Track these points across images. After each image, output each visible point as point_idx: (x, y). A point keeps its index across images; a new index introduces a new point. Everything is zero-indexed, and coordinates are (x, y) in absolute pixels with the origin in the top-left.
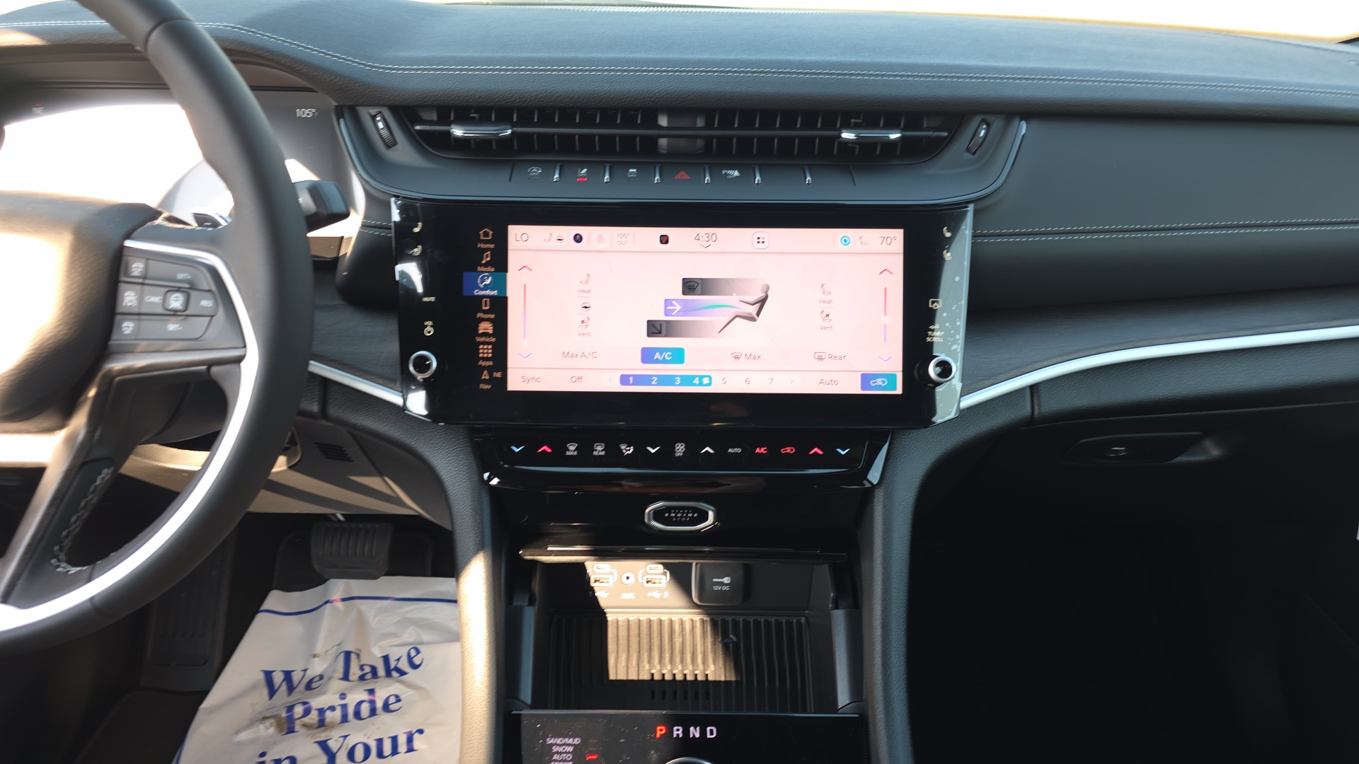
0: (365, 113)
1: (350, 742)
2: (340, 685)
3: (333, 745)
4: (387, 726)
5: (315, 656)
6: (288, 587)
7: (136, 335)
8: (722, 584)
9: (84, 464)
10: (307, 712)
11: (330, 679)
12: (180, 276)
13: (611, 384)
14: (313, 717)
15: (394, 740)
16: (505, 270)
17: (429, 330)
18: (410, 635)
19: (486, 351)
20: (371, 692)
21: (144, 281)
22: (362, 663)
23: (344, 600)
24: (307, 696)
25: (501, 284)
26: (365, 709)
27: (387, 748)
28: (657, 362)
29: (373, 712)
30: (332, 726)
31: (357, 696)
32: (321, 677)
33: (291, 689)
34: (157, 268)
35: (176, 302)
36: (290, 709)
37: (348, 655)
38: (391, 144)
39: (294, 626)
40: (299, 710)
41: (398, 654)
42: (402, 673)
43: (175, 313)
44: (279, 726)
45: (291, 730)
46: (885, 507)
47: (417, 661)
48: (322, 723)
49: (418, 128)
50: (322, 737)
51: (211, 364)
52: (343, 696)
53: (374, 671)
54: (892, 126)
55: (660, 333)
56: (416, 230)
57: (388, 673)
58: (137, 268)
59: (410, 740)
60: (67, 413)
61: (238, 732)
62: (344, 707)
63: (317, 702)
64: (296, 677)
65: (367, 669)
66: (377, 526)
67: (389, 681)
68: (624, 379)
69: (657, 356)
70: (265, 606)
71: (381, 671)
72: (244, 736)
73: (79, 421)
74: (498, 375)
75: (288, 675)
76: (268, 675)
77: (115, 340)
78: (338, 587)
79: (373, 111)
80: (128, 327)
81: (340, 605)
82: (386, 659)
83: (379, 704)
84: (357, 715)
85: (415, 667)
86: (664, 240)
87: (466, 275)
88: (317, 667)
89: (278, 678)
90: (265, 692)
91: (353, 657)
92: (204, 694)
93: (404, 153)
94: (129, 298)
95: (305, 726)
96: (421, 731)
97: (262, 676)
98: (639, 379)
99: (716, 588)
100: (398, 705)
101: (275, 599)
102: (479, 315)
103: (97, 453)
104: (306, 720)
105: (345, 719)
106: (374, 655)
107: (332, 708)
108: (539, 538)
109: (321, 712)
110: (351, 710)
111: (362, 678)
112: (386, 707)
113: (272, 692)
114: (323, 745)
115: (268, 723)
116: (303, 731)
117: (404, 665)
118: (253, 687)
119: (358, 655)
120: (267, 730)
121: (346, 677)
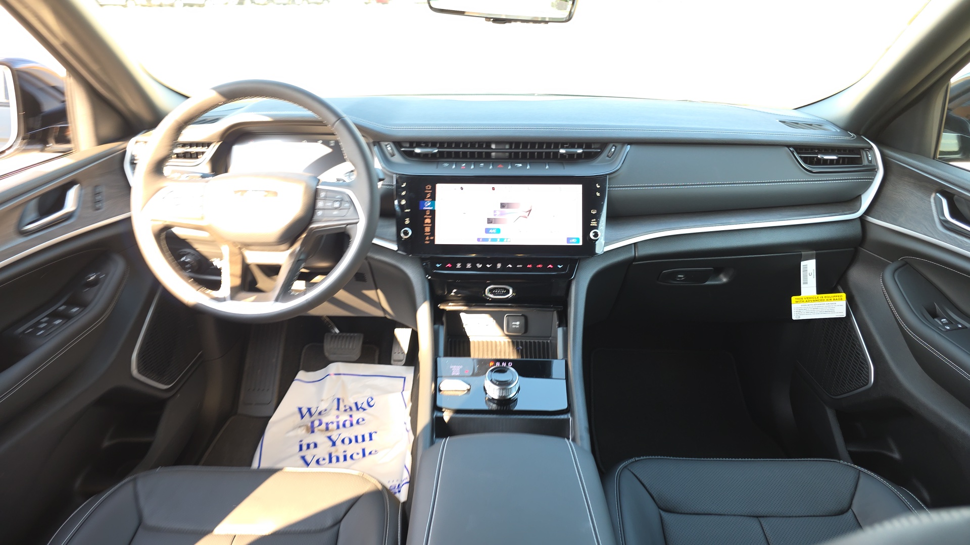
0: (383, 144)
1: (342, 437)
2: (337, 413)
3: (334, 438)
4: (358, 431)
5: (322, 400)
6: (308, 369)
7: (323, 216)
8: (516, 325)
9: (298, 261)
10: (320, 424)
11: (331, 410)
12: (338, 197)
13: (473, 241)
14: (323, 426)
15: (363, 436)
16: (435, 200)
17: (407, 221)
18: (368, 393)
19: (428, 229)
20: (351, 416)
21: (325, 199)
22: (345, 404)
23: (336, 374)
24: (320, 417)
25: (433, 205)
26: (348, 424)
27: (360, 439)
28: (490, 233)
29: (352, 425)
30: (332, 430)
31: (344, 417)
32: (326, 410)
33: (311, 415)
34: (329, 194)
35: (337, 205)
36: (313, 422)
37: (338, 400)
38: (393, 155)
39: (312, 388)
40: (316, 423)
41: (362, 401)
42: (364, 410)
43: (336, 208)
44: (307, 430)
45: (313, 432)
46: (576, 286)
47: (371, 404)
48: (327, 429)
49: (403, 149)
50: (329, 434)
51: (348, 224)
52: (338, 417)
53: (351, 409)
54: (579, 147)
55: (491, 222)
56: (403, 186)
57: (358, 409)
58: (322, 195)
59: (371, 435)
60: (292, 244)
61: (288, 432)
62: (338, 422)
63: (325, 420)
64: (313, 411)
65: (347, 408)
66: (356, 334)
67: (358, 412)
68: (479, 240)
69: (491, 231)
70: (296, 378)
71: (354, 408)
72: (292, 434)
73: (297, 246)
74: (432, 238)
75: (309, 410)
76: (300, 409)
77: (315, 218)
78: (333, 368)
79: (386, 143)
80: (319, 213)
81: (334, 377)
82: (356, 404)
83: (354, 422)
84: (344, 425)
85: (370, 406)
86: (493, 189)
87: (421, 202)
88: (322, 407)
89: (304, 411)
90: (299, 416)
91: (341, 401)
92: (270, 417)
93: (398, 158)
94: (320, 204)
95: (319, 430)
96: (376, 432)
97: (297, 410)
98: (484, 240)
99: (514, 326)
100: (364, 422)
101: (301, 375)
102: (426, 216)
103: (302, 257)
104: (320, 427)
105: (338, 427)
106: (351, 402)
107: (332, 423)
108: (446, 301)
109: (327, 424)
110: (341, 424)
111: (346, 410)
112: (358, 422)
113: (302, 417)
114: (330, 438)
115: (302, 428)
116: (319, 432)
117: (365, 406)
118: (293, 414)
119: (343, 401)
120: (302, 432)
121: (338, 409)
